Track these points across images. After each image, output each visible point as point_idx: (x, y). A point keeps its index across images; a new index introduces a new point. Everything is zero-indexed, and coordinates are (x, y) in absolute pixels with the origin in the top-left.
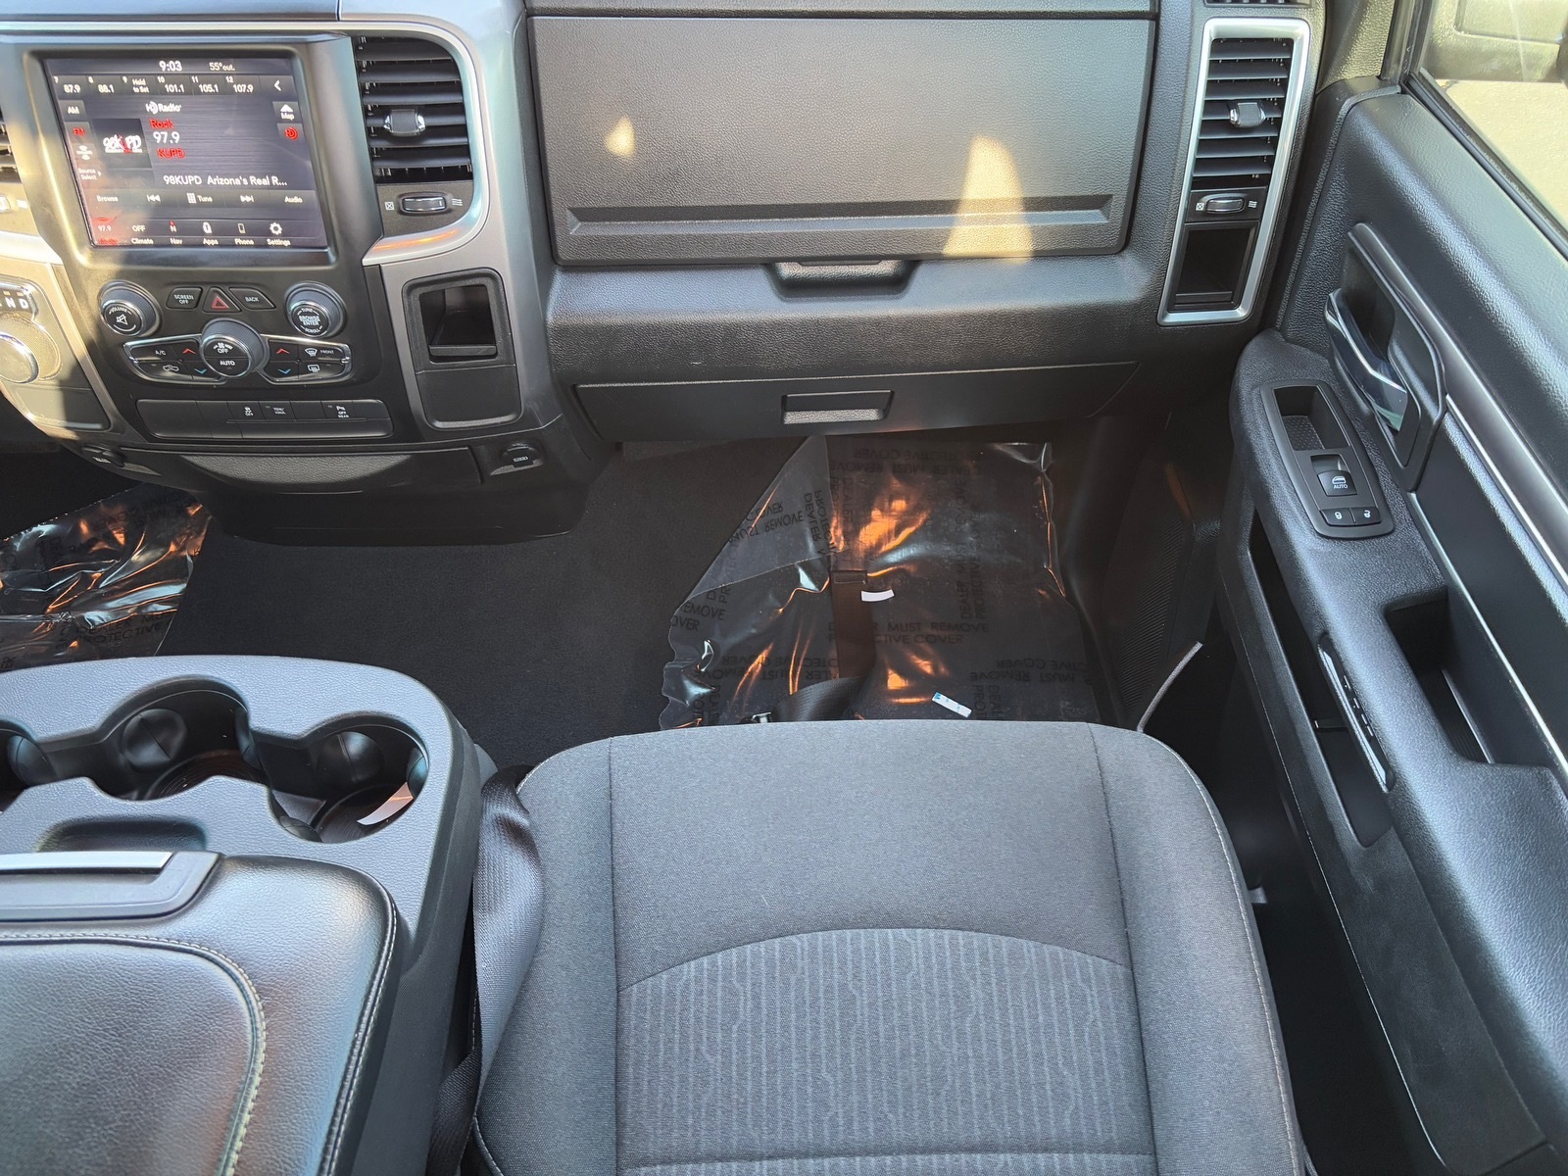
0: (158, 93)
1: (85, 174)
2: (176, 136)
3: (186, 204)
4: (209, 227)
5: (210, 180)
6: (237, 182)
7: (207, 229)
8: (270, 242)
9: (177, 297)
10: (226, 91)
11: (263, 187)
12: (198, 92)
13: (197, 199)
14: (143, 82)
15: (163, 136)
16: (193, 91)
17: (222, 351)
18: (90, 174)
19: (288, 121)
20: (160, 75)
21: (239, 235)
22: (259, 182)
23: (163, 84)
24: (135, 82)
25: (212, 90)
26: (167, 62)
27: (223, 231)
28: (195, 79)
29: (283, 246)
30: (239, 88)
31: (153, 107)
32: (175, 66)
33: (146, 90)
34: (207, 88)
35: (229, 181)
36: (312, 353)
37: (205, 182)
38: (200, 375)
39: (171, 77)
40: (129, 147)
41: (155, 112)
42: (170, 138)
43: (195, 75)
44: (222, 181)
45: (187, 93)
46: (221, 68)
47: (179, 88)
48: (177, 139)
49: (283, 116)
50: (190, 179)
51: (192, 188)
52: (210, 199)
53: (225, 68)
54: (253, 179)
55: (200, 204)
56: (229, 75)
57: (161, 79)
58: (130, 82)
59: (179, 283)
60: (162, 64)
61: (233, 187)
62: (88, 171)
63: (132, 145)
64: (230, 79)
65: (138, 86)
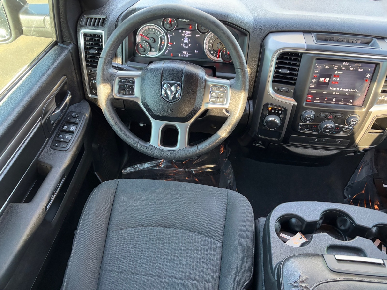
0: (339, 69)
1: (311, 86)
2: (338, 79)
3: (332, 94)
4: (335, 100)
5: (341, 89)
6: (347, 90)
7: (334, 100)
8: (348, 104)
9: (321, 115)
10: (356, 70)
11: (353, 92)
12: (349, 70)
13: (335, 93)
14: (337, 67)
15: (335, 79)
16: (348, 69)
17: (328, 128)
18: (313, 86)
19: (368, 78)
20: (342, 65)
21: (341, 102)
22: (353, 90)
23: (342, 67)
24: (335, 66)
25: (353, 70)
26: (345, 63)
27: (338, 101)
28: (350, 67)
29: (350, 105)
30: (360, 70)
31: (336, 72)
32: (347, 64)
33: (337, 68)
34: (352, 69)
35: (345, 90)
36: (344, 129)
37: (340, 89)
38: (313, 131)
39: (344, 66)
40: (325, 80)
41: (336, 73)
42: (337, 79)
43: (350, 66)
44: (344, 90)
45: (347, 70)
46: (358, 65)
47: (345, 68)
48: (338, 80)
49: (367, 77)
50: (336, 89)
51: (336, 91)
52: (339, 93)
53: (359, 65)
54: (352, 90)
55: (335, 94)
56: (359, 67)
57: (342, 66)
58: (334, 66)
59: (323, 112)
60: (344, 63)
61: (346, 91)
62: (313, 85)
63: (326, 80)
64: (358, 68)
65: (335, 67)
